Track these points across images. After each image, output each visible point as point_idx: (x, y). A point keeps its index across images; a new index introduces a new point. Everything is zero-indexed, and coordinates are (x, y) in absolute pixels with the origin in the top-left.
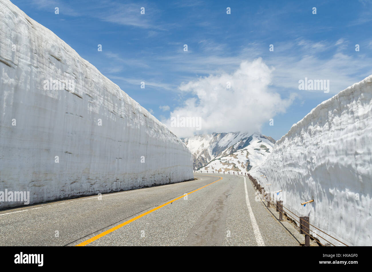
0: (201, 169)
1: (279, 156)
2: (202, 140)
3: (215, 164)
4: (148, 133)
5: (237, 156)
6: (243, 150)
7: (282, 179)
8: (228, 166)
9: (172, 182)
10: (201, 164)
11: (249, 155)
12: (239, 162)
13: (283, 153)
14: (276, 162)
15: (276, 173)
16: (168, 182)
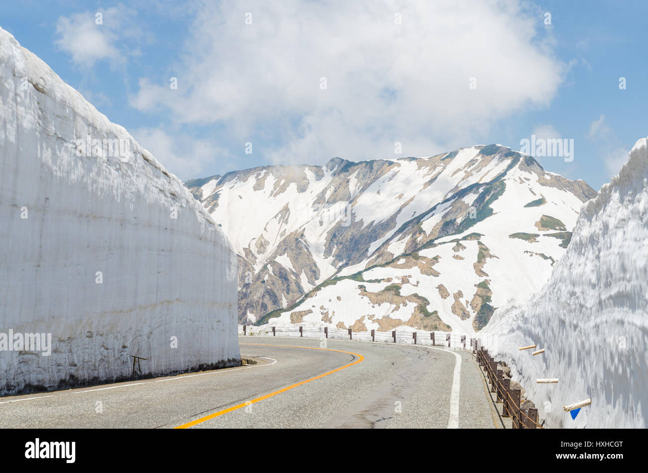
0: (272, 321)
1: (588, 262)
2: (283, 189)
3: (339, 298)
4: (50, 162)
5: (434, 264)
6: (465, 238)
7: (593, 354)
8: (394, 306)
9: (147, 372)
10: (275, 300)
11: (488, 259)
12: (443, 291)
13: (602, 254)
14: (578, 290)
15: (576, 333)
16: (128, 371)
